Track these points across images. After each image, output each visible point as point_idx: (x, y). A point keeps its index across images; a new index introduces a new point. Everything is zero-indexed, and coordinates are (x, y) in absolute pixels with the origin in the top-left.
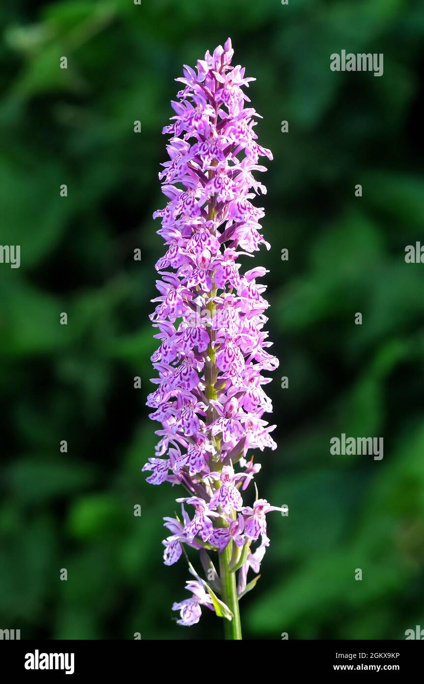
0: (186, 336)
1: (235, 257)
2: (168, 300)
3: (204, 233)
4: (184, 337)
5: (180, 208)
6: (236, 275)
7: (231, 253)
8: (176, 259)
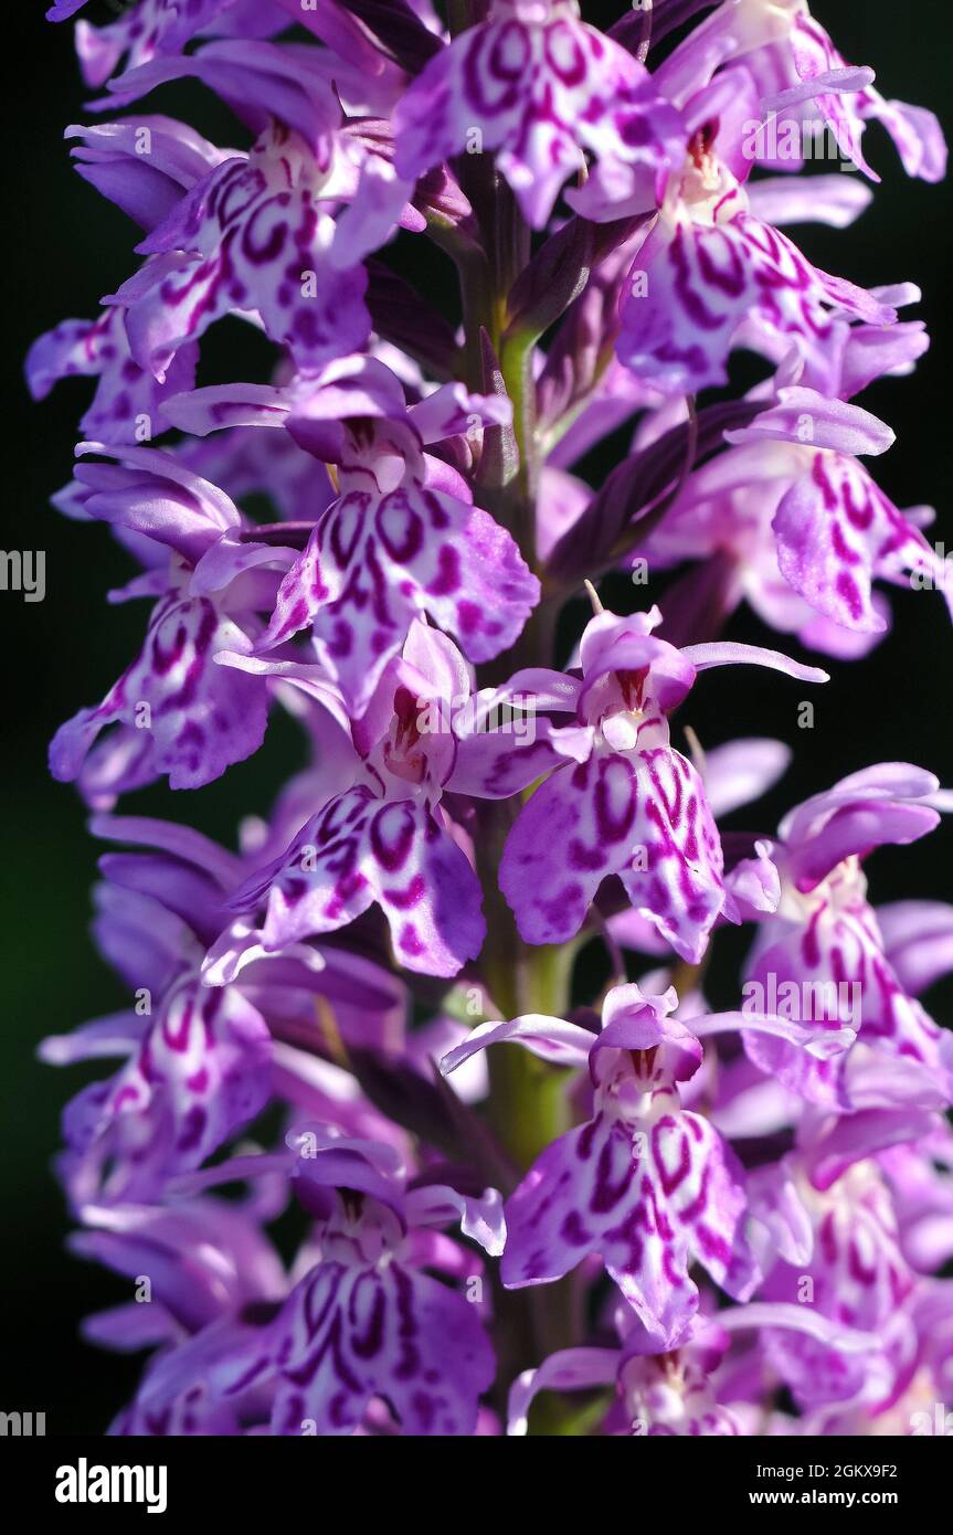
0: (299, 1330)
1: (670, 688)
2: (157, 1043)
3: (400, 493)
4: (288, 1344)
5: (200, 292)
6: (679, 837)
7: (628, 655)
8: (201, 712)
